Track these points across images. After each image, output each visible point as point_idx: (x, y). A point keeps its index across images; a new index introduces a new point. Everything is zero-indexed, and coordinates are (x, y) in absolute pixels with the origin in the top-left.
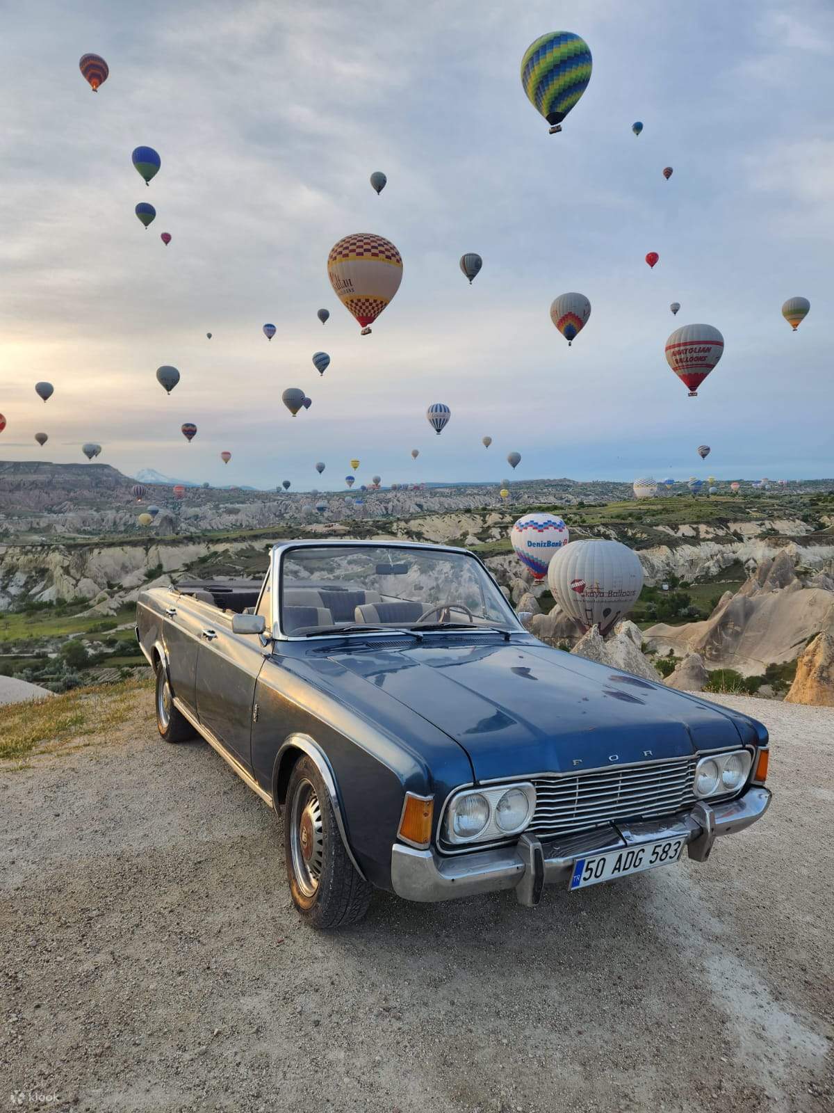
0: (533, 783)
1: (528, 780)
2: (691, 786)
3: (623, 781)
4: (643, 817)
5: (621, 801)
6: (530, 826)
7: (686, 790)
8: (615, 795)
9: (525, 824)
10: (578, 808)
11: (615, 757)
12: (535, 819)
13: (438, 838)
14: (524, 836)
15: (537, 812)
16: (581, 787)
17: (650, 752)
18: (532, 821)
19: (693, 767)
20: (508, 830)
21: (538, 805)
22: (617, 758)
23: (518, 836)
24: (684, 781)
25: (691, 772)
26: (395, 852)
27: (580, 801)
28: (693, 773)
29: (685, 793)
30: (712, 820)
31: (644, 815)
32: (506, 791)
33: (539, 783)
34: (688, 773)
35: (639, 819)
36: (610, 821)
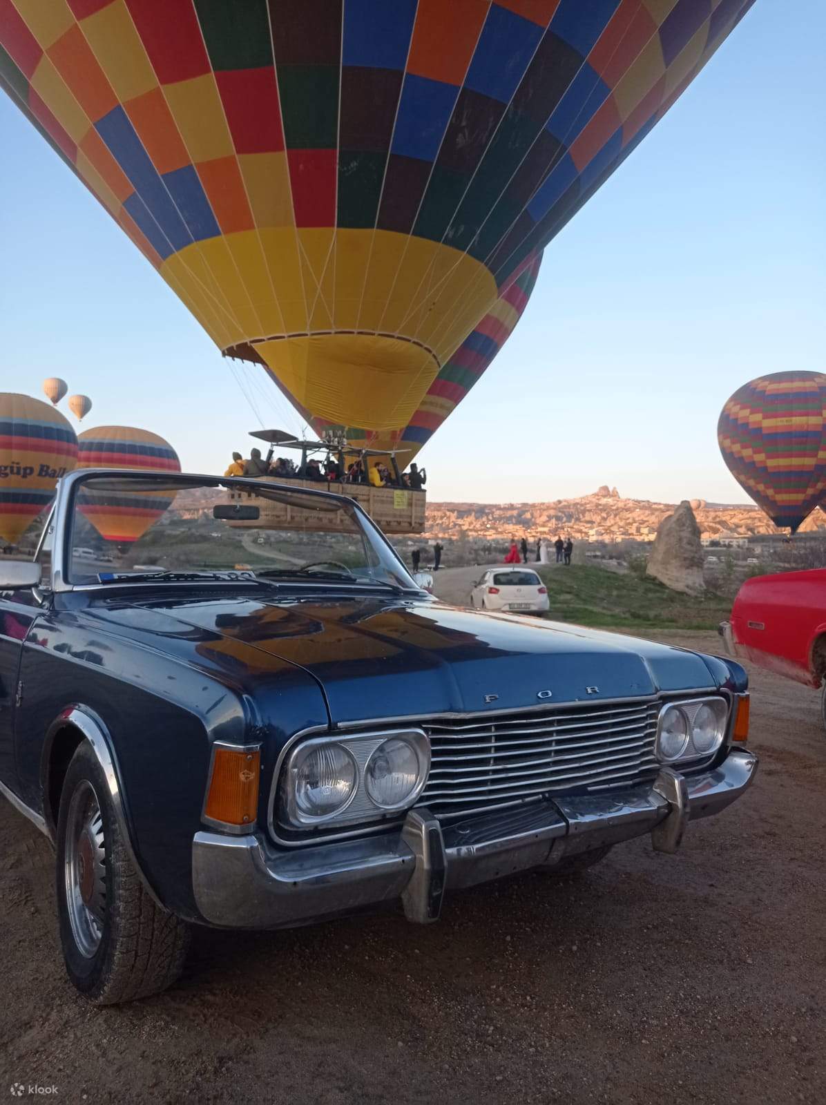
0: (426, 730)
1: (418, 724)
2: (651, 743)
3: (559, 732)
4: (589, 789)
5: (555, 763)
6: (422, 799)
7: (646, 749)
8: (547, 754)
9: (414, 795)
10: (495, 772)
11: (547, 694)
12: (429, 788)
13: (270, 819)
14: (413, 814)
15: (432, 777)
16: (498, 738)
17: (596, 689)
18: (425, 791)
19: (654, 716)
20: (388, 804)
21: (434, 765)
22: (550, 694)
23: (403, 814)
24: (642, 735)
25: (650, 723)
26: (198, 844)
27: (497, 760)
28: (653, 725)
29: (643, 754)
30: (684, 794)
31: (588, 785)
32: (382, 741)
33: (435, 731)
34: (647, 725)
35: (582, 791)
36: (542, 793)
